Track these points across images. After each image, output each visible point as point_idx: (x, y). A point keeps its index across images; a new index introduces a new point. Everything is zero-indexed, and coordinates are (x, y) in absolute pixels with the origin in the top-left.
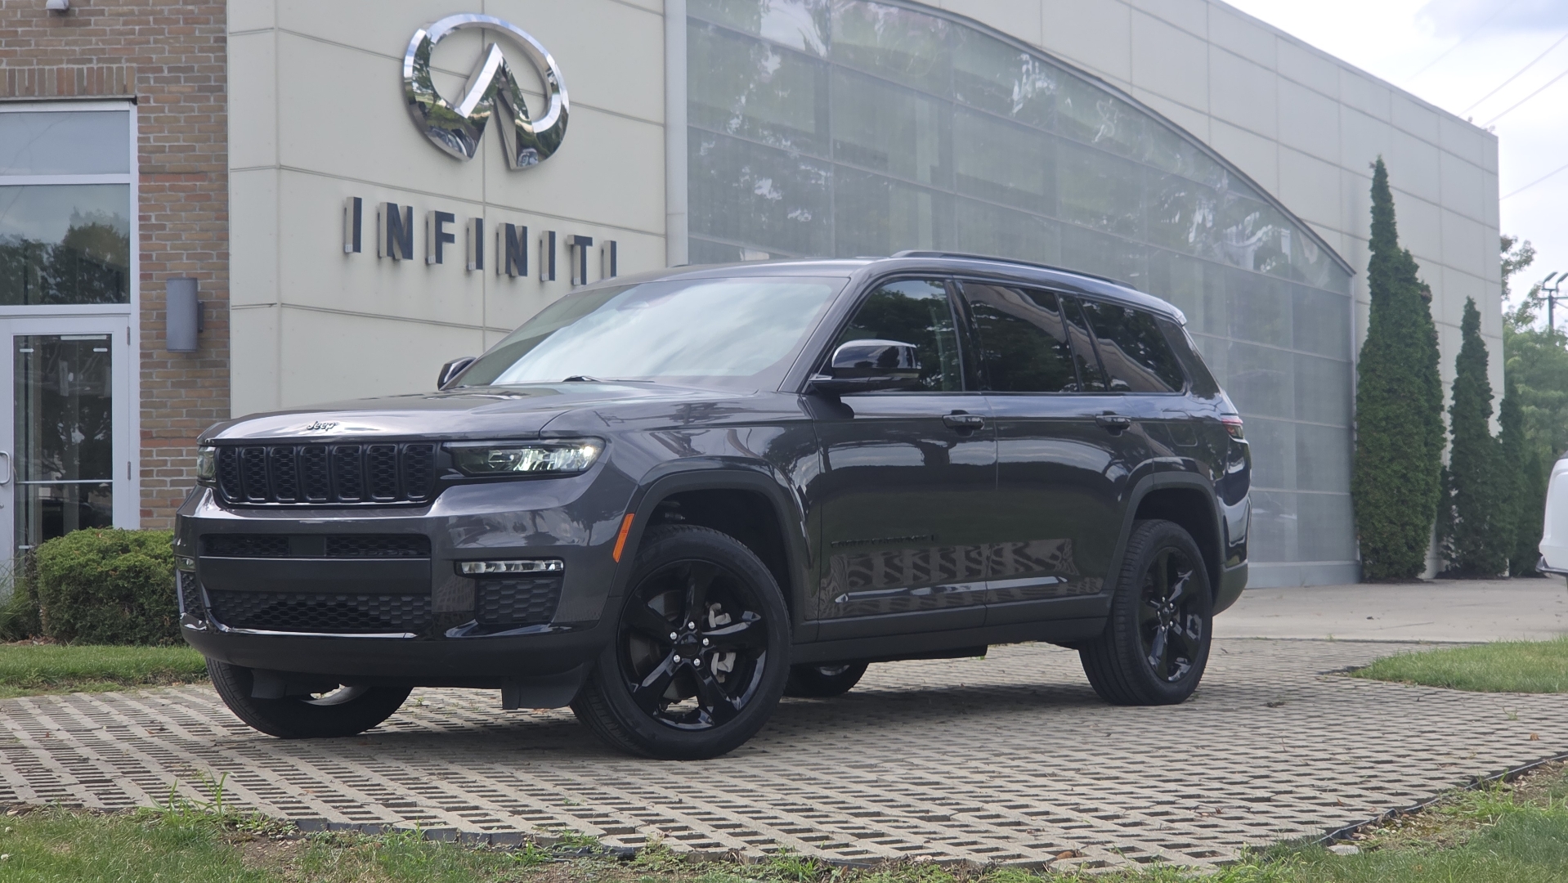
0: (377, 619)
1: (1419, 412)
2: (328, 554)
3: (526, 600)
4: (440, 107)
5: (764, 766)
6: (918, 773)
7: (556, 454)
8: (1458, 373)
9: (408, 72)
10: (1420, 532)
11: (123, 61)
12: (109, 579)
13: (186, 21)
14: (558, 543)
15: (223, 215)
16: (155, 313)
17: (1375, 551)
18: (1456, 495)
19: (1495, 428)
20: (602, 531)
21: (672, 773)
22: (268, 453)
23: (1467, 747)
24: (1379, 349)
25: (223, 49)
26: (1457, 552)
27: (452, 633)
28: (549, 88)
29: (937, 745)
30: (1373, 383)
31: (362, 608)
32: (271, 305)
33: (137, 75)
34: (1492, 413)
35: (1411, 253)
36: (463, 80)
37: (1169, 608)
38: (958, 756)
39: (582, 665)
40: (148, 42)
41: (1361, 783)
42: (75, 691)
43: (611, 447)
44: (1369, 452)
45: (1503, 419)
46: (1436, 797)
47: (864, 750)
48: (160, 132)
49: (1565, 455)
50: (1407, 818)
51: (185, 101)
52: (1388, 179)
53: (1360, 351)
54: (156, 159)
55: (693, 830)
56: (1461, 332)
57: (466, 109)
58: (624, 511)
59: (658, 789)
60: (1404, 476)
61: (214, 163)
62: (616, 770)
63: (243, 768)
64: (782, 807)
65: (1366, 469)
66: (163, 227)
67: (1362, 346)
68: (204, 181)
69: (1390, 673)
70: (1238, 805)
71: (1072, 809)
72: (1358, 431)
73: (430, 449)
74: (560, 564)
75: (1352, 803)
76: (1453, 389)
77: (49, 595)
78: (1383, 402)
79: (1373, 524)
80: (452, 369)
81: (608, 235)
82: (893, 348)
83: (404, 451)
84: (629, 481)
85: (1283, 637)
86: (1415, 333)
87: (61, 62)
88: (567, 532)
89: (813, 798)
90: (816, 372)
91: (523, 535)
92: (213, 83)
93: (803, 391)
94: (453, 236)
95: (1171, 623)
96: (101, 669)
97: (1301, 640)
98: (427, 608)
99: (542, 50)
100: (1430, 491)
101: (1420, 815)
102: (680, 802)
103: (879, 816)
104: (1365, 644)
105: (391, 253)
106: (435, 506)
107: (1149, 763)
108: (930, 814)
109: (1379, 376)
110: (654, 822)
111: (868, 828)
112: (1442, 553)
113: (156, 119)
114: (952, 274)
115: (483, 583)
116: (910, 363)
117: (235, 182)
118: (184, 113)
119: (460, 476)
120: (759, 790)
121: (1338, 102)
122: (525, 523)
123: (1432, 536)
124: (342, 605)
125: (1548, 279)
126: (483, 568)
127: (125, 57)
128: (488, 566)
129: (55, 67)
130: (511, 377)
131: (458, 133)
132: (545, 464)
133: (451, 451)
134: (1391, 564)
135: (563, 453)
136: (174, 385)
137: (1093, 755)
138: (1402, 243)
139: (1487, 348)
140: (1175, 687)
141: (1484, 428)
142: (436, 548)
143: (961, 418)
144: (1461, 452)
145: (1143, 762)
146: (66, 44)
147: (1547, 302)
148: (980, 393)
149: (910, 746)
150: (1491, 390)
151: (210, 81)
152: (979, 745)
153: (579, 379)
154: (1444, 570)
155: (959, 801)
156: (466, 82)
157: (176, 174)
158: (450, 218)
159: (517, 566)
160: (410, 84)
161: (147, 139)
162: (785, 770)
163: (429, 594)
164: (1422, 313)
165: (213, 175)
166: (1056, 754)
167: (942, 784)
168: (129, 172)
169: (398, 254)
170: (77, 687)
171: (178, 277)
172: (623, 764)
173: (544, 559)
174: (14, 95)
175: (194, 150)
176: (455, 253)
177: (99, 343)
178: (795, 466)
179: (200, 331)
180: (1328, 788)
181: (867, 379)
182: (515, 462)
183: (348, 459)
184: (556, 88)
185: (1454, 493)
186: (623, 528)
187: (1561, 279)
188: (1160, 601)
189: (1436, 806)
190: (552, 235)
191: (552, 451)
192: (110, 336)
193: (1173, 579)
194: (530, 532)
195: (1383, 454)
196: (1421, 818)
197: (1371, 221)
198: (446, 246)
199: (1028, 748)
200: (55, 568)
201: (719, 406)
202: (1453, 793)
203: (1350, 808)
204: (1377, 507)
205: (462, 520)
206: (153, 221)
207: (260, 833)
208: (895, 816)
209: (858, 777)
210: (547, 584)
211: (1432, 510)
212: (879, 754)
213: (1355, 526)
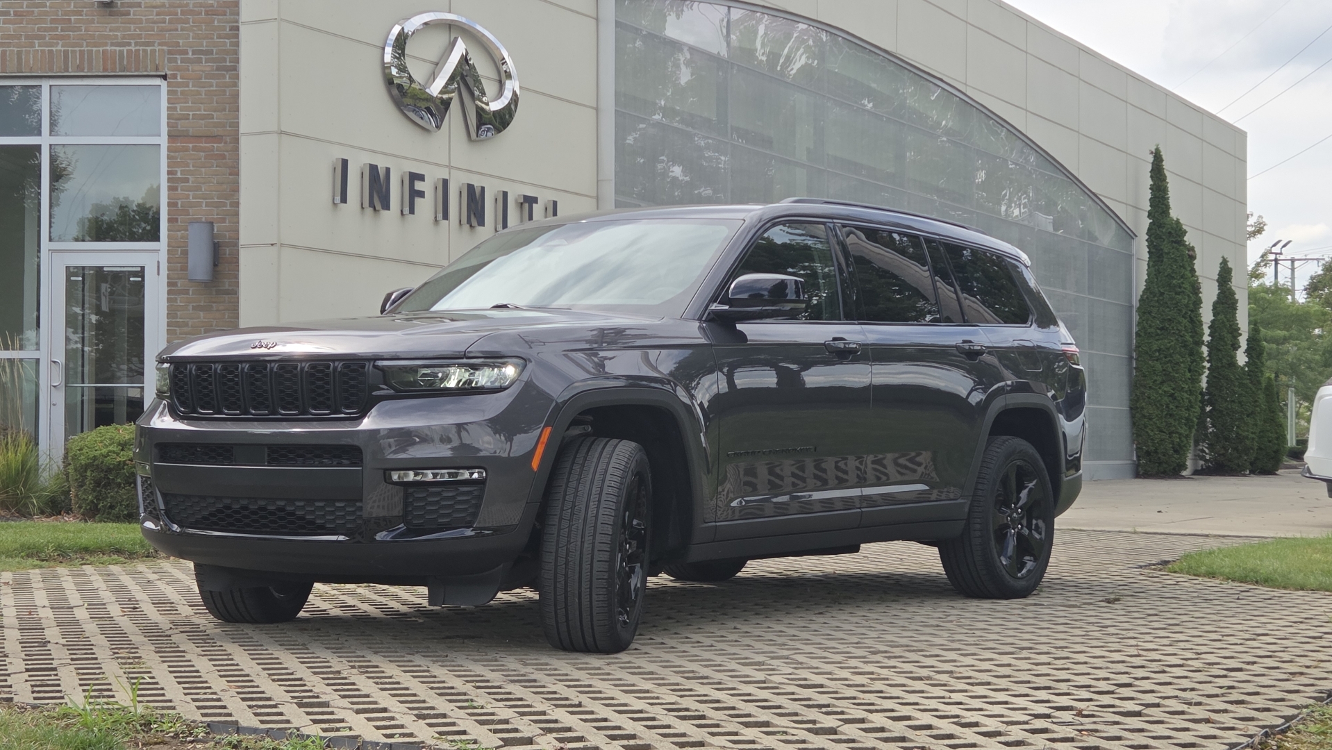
0: (312, 522)
1: (1185, 346)
2: (269, 462)
3: (451, 506)
4: (414, 89)
5: (661, 662)
6: (804, 674)
7: (481, 372)
8: (1214, 316)
9: (388, 58)
10: (1183, 439)
11: (156, 45)
12: (126, 467)
13: (207, 14)
14: (482, 454)
15: (235, 171)
16: (180, 249)
17: (1148, 453)
18: (1210, 411)
19: (1241, 358)
20: (522, 443)
21: (577, 669)
22: (216, 369)
23: (1306, 653)
24: (1154, 296)
25: (237, 36)
26: (1210, 455)
27: (380, 536)
28: (503, 77)
29: (818, 639)
30: (1149, 322)
31: (299, 513)
32: (272, 245)
33: (167, 56)
34: (1240, 347)
35: (1181, 221)
36: (434, 66)
37: (1018, 514)
38: (838, 653)
39: (501, 566)
40: (177, 30)
41: (1223, 695)
42: (85, 564)
43: (530, 366)
44: (1145, 376)
45: (1249, 352)
46: (1300, 714)
47: (752, 643)
48: (185, 103)
49: (1329, 381)
50: (1281, 739)
51: (206, 78)
52: (1164, 163)
53: (1139, 297)
54: (182, 125)
55: (589, 741)
56: (1217, 284)
57: (435, 89)
58: (542, 425)
59: (561, 688)
60: (1172, 395)
61: (228, 128)
62: (526, 665)
63: (184, 656)
64: (676, 714)
65: (1142, 390)
66: (187, 180)
67: (1141, 293)
68: (221, 143)
69: (1203, 569)
70: (1113, 720)
71: (953, 723)
72: (1136, 359)
73: (363, 367)
74: (482, 473)
75: (1222, 720)
76: (1209, 328)
77: (76, 479)
78: (1157, 337)
79: (1147, 432)
80: (393, 297)
81: (552, 196)
82: (783, 281)
83: (339, 369)
84: (549, 398)
85: (1095, 529)
86: (1183, 283)
87: (106, 45)
88: (488, 443)
89: (706, 702)
90: (715, 301)
91: (449, 446)
92: (228, 64)
93: (703, 319)
94: (424, 192)
95: (1020, 526)
96: (110, 545)
97: (1109, 532)
98: (358, 513)
99: (499, 44)
100: (1192, 407)
101: (1289, 734)
102: (580, 705)
103: (768, 726)
104: (1165, 536)
105: (372, 205)
106: (366, 420)
107: (1015, 666)
108: (818, 726)
109: (1154, 317)
110: (550, 730)
111: (759, 743)
112: (1199, 456)
113: (182, 93)
114: (832, 218)
115: (411, 490)
116: (798, 295)
117: (244, 142)
118: (204, 87)
119: (392, 392)
120: (655, 690)
121: (1126, 102)
122: (451, 436)
123: (1192, 444)
124: (281, 509)
125: (1274, 245)
126: (411, 476)
127: (157, 41)
128: (416, 475)
129: (101, 49)
130: (447, 304)
131: (429, 110)
132: (470, 382)
133: (382, 369)
134: (1160, 464)
135: (487, 371)
136: (194, 308)
137: (961, 655)
138: (1174, 214)
139: (1237, 297)
140: (1023, 583)
141: (1233, 357)
142: (367, 457)
143: (840, 345)
144: (1215, 377)
145: (1009, 665)
146: (110, 31)
147: (1273, 263)
148: (856, 322)
149: (794, 640)
150: (1239, 329)
151: (226, 62)
152: (856, 640)
153: (504, 307)
154: (1200, 468)
155: (844, 710)
156: (435, 68)
157: (198, 137)
158: (421, 178)
159: (442, 475)
160: (390, 68)
161: (175, 109)
162: (680, 666)
163: (361, 500)
164: (1189, 269)
165: (228, 139)
166: (928, 654)
167: (827, 687)
168: (160, 136)
169: (378, 206)
170: (87, 560)
171: (198, 221)
172: (532, 657)
173: (468, 468)
174: (68, 71)
175: (213, 118)
176: (425, 206)
177: (135, 274)
178: (698, 383)
179: (215, 265)
180: (1194, 701)
181: (760, 308)
182: (442, 380)
183: (288, 376)
184: (509, 76)
185: (1208, 409)
186: (541, 440)
187: (1284, 246)
188: (1009, 507)
189: (1303, 724)
190: (505, 194)
191: (477, 369)
192: (143, 268)
193: (1020, 487)
194: (456, 443)
195: (1155, 378)
196: (1292, 738)
197: (1150, 196)
198: (418, 200)
199: (902, 646)
200: (82, 457)
201: (628, 332)
202: (1314, 709)
203: (1222, 726)
204: (1151, 419)
205: (392, 432)
206: (179, 175)
207: (172, 734)
208: (784, 727)
209: (748, 676)
210: (470, 491)
211: (1193, 422)
212: (767, 648)
213: (1133, 434)
